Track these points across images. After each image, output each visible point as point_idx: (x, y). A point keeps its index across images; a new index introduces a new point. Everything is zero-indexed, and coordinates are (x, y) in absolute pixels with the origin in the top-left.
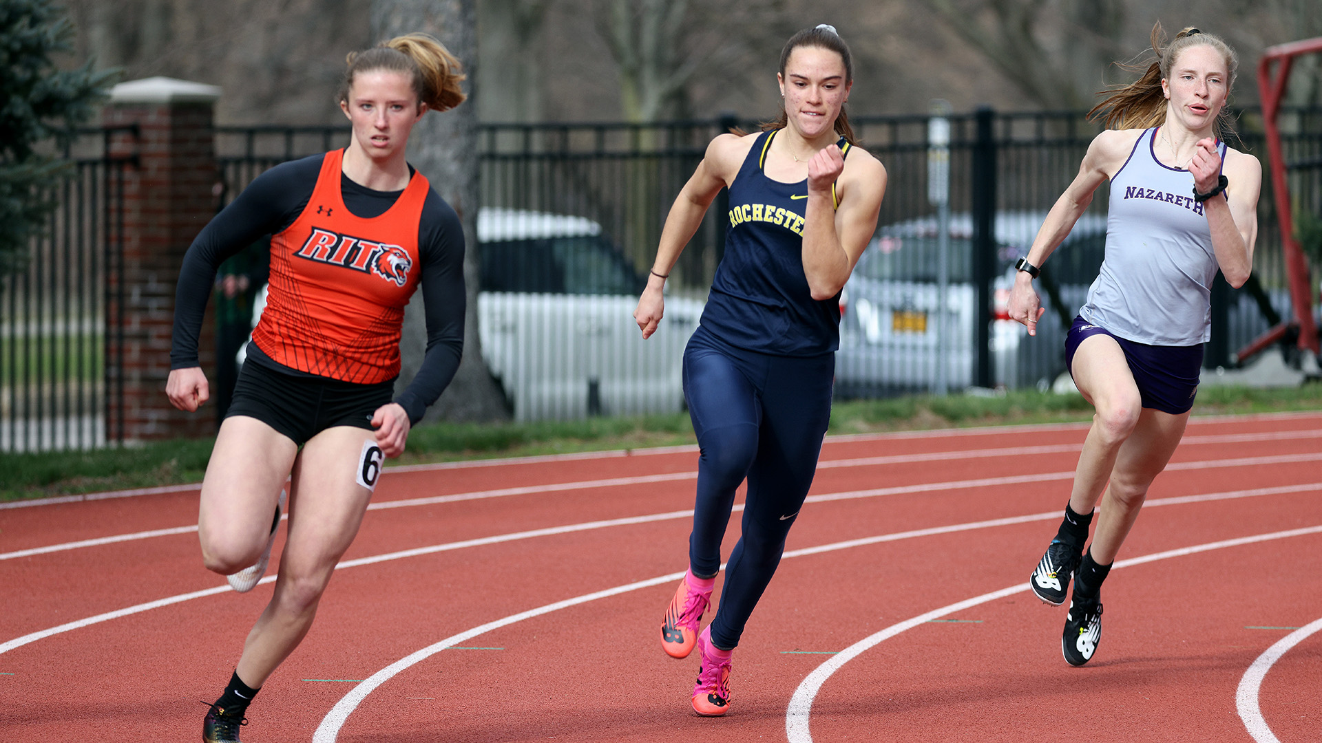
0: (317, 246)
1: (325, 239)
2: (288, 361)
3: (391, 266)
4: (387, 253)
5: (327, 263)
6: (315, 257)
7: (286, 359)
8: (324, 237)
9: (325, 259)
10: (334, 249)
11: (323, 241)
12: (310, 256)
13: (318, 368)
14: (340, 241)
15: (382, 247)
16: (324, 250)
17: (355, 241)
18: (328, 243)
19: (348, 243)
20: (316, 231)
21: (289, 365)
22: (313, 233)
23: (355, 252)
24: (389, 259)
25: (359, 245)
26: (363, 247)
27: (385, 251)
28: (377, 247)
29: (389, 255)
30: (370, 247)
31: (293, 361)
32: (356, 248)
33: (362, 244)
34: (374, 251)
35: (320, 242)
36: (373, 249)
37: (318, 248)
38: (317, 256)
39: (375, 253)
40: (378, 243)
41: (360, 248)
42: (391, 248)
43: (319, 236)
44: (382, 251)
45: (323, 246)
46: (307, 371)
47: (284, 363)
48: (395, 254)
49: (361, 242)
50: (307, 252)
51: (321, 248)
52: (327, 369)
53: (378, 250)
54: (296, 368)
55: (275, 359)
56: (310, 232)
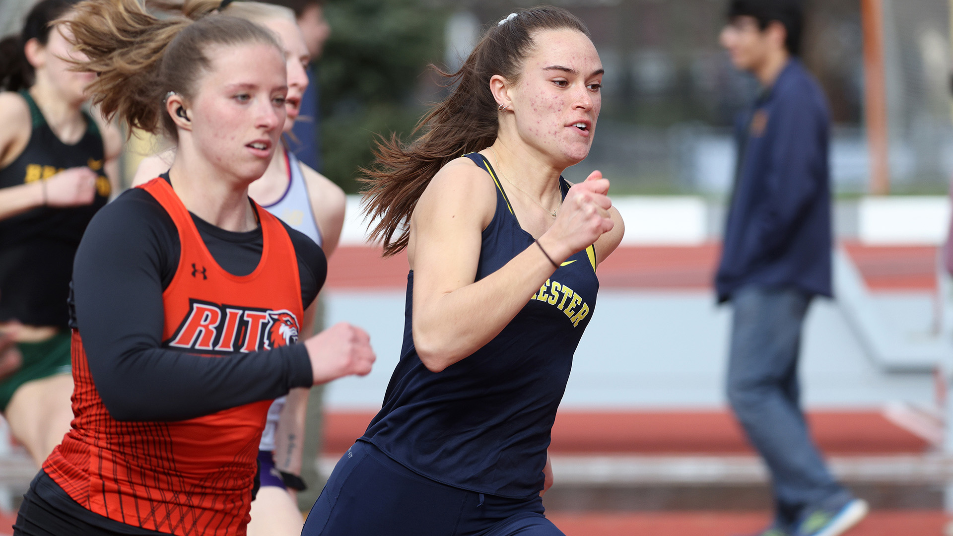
0: (199, 328)
1: (207, 316)
2: (109, 510)
3: (285, 339)
4: (277, 323)
5: (213, 352)
6: (197, 347)
7: (106, 507)
8: (206, 313)
9: (211, 348)
10: (219, 329)
11: (206, 320)
12: (189, 346)
13: (155, 521)
14: (224, 315)
15: (270, 315)
16: (209, 333)
17: (240, 312)
18: (212, 322)
19: (234, 315)
20: (195, 305)
21: (111, 516)
22: (191, 309)
23: (243, 328)
24: (280, 332)
25: (245, 318)
26: (250, 320)
27: (275, 320)
28: (264, 317)
29: (280, 326)
30: (256, 319)
31: (116, 510)
32: (243, 324)
33: (249, 316)
34: (263, 323)
35: (202, 323)
36: (261, 321)
37: (201, 331)
38: (200, 345)
39: (264, 325)
40: (264, 310)
41: (248, 322)
42: (279, 315)
43: (201, 311)
44: (271, 322)
45: (206, 327)
46: (137, 524)
47: (103, 513)
48: (286, 322)
49: (247, 312)
50: (184, 340)
51: (204, 330)
52: (167, 522)
53: (266, 321)
54: (121, 520)
55: (88, 507)
56: (187, 309)
